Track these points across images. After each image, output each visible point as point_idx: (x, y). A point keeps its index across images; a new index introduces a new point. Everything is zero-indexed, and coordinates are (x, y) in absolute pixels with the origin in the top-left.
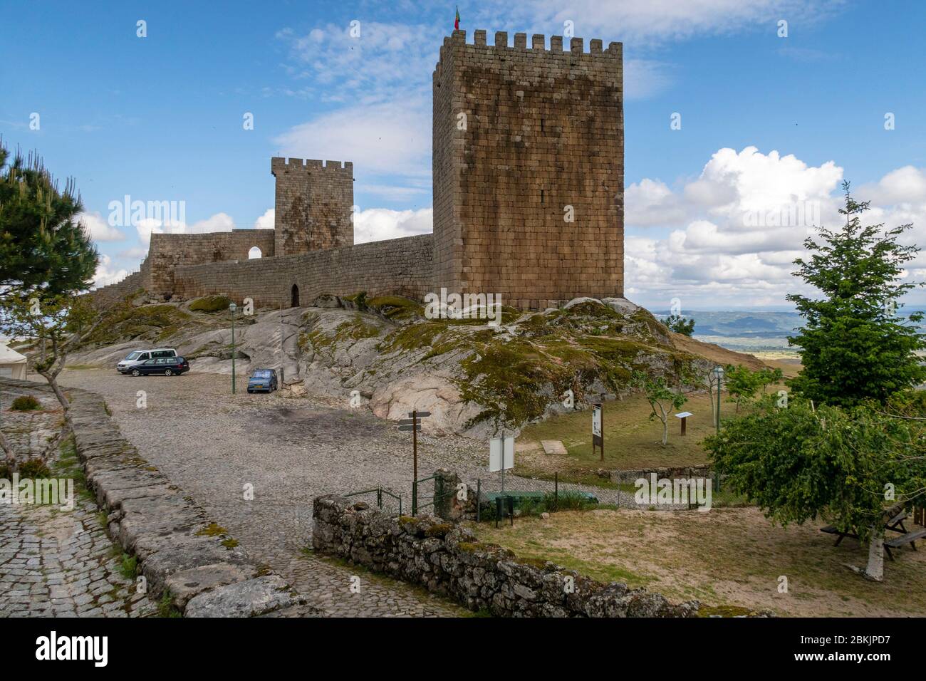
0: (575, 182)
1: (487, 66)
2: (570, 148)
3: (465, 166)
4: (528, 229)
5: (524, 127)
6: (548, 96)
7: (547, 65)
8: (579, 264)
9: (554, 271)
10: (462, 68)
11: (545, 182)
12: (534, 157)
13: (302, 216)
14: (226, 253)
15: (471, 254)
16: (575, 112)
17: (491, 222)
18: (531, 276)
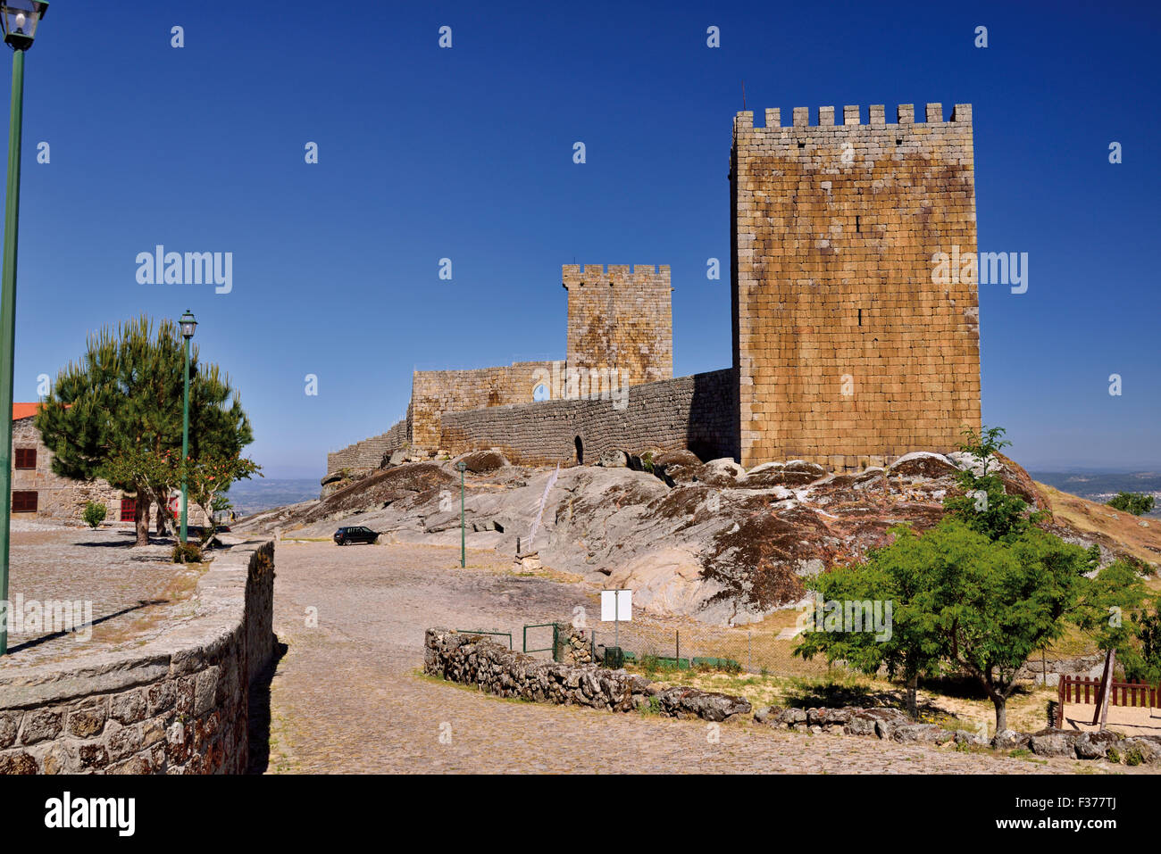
0: (906, 297)
1: (782, 154)
2: (898, 251)
3: (755, 283)
4: (839, 362)
5: (832, 227)
6: (865, 184)
7: (864, 145)
8: (914, 406)
9: (879, 416)
10: (748, 160)
11: (864, 298)
12: (847, 266)
13: (602, 342)
14: (504, 394)
15: (764, 396)
16: (904, 204)
17: (789, 354)
18: (846, 424)
